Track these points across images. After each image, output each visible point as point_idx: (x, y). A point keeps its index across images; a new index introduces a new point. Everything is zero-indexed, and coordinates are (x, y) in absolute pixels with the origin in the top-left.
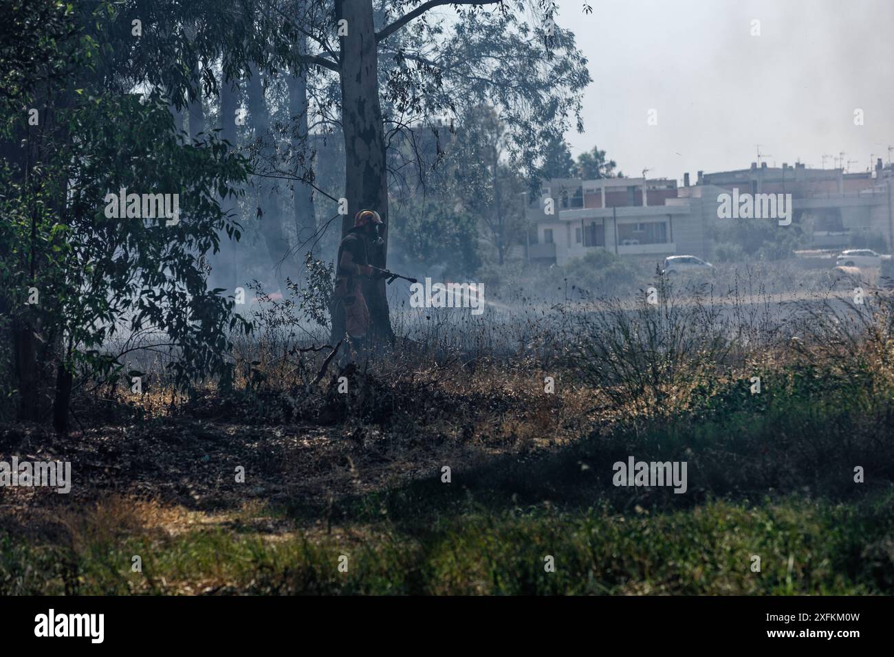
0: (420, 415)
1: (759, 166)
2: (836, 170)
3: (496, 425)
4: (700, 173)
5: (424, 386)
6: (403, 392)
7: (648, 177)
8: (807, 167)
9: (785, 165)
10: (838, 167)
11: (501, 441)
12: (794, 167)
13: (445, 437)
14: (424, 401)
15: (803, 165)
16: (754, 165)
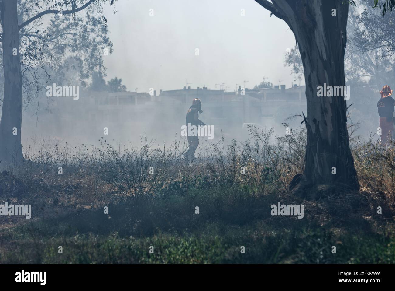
0: (35, 194)
1: (187, 88)
2: (221, 91)
3: (68, 199)
4: (161, 91)
5: (37, 181)
6: (28, 184)
7: (138, 92)
8: (208, 89)
9: (198, 88)
10: (222, 89)
11: (70, 206)
12: (202, 89)
13: (46, 203)
14: (37, 188)
15: (206, 88)
16: (185, 87)
